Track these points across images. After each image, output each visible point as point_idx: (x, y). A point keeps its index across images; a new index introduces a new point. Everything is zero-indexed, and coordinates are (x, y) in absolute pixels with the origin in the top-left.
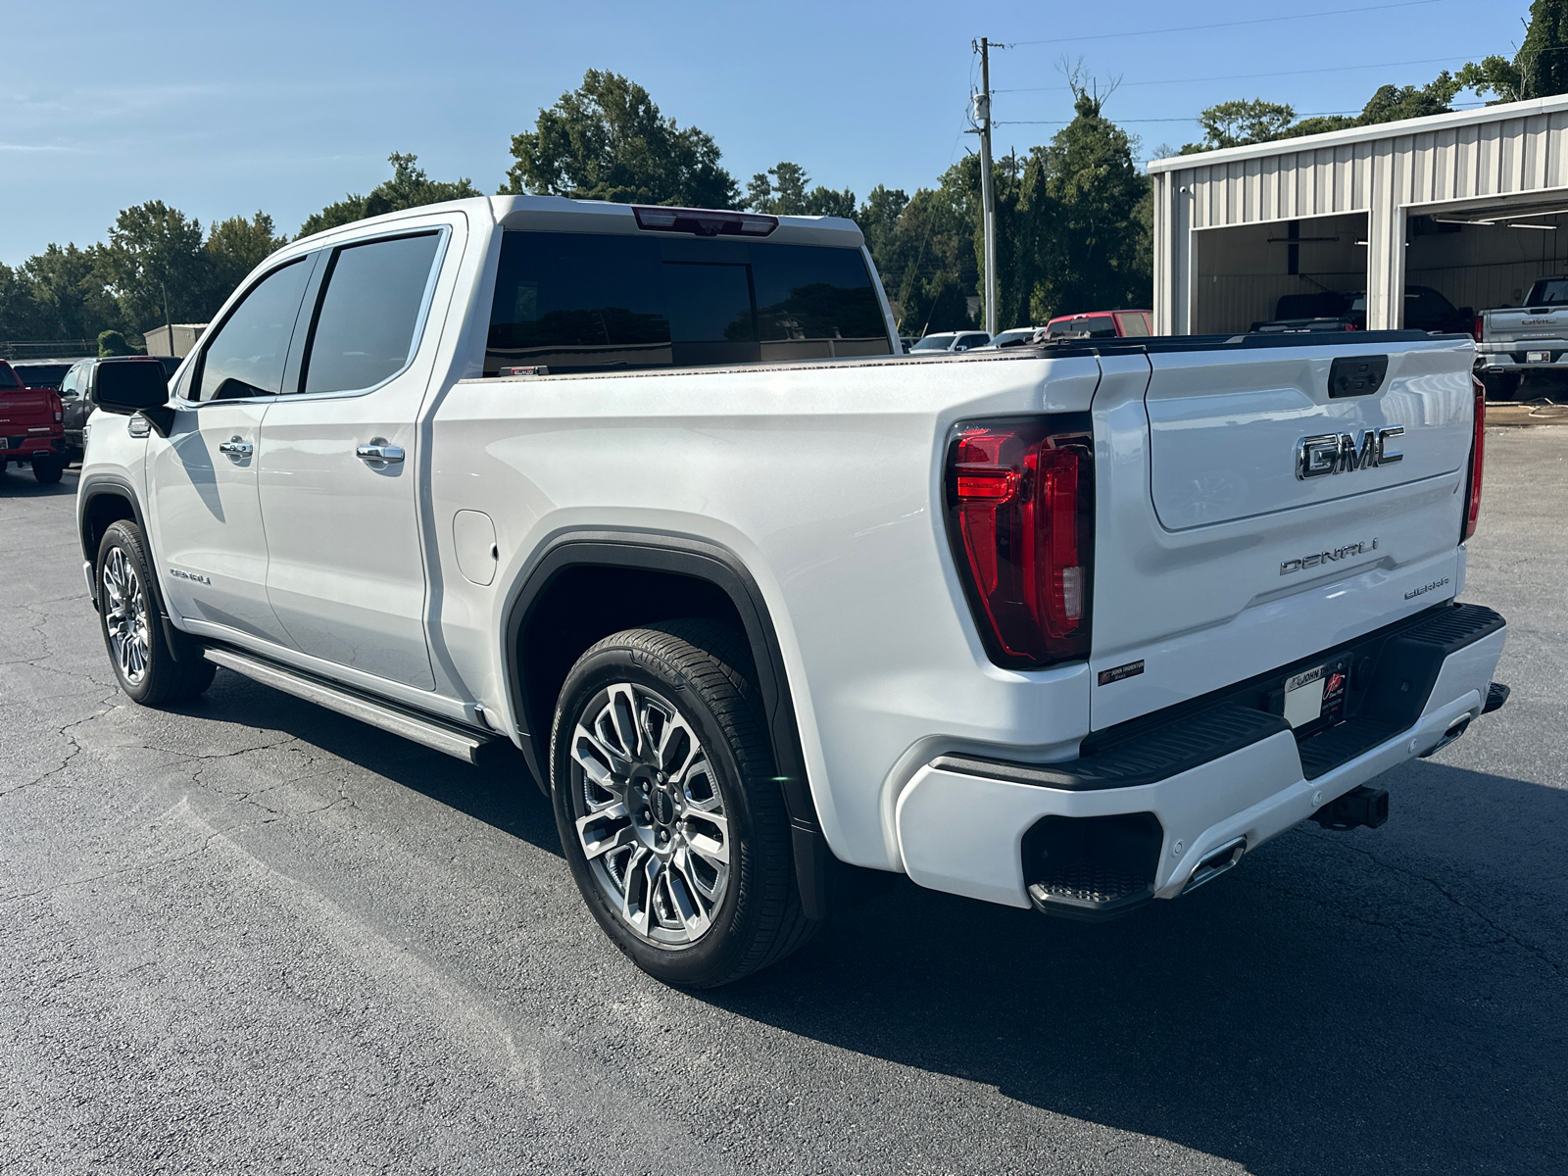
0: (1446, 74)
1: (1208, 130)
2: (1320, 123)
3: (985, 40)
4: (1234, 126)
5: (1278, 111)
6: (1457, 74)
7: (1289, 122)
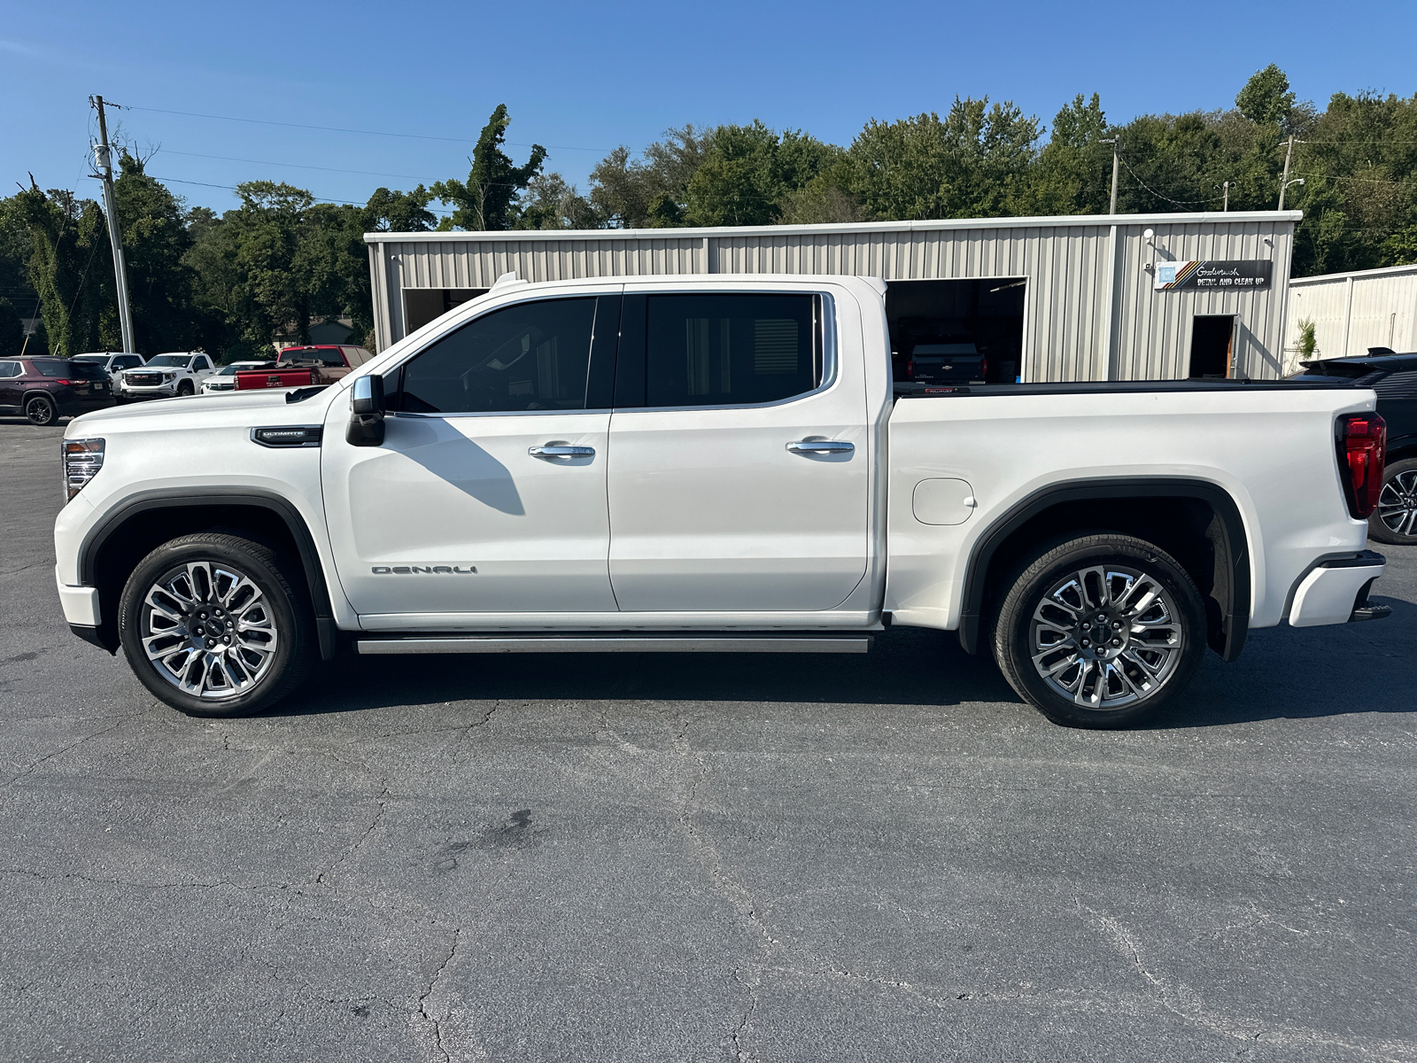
0: (422, 186)
1: (244, 201)
2: (332, 208)
3: (100, 98)
4: (264, 200)
5: (301, 194)
6: (431, 188)
7: (310, 204)
